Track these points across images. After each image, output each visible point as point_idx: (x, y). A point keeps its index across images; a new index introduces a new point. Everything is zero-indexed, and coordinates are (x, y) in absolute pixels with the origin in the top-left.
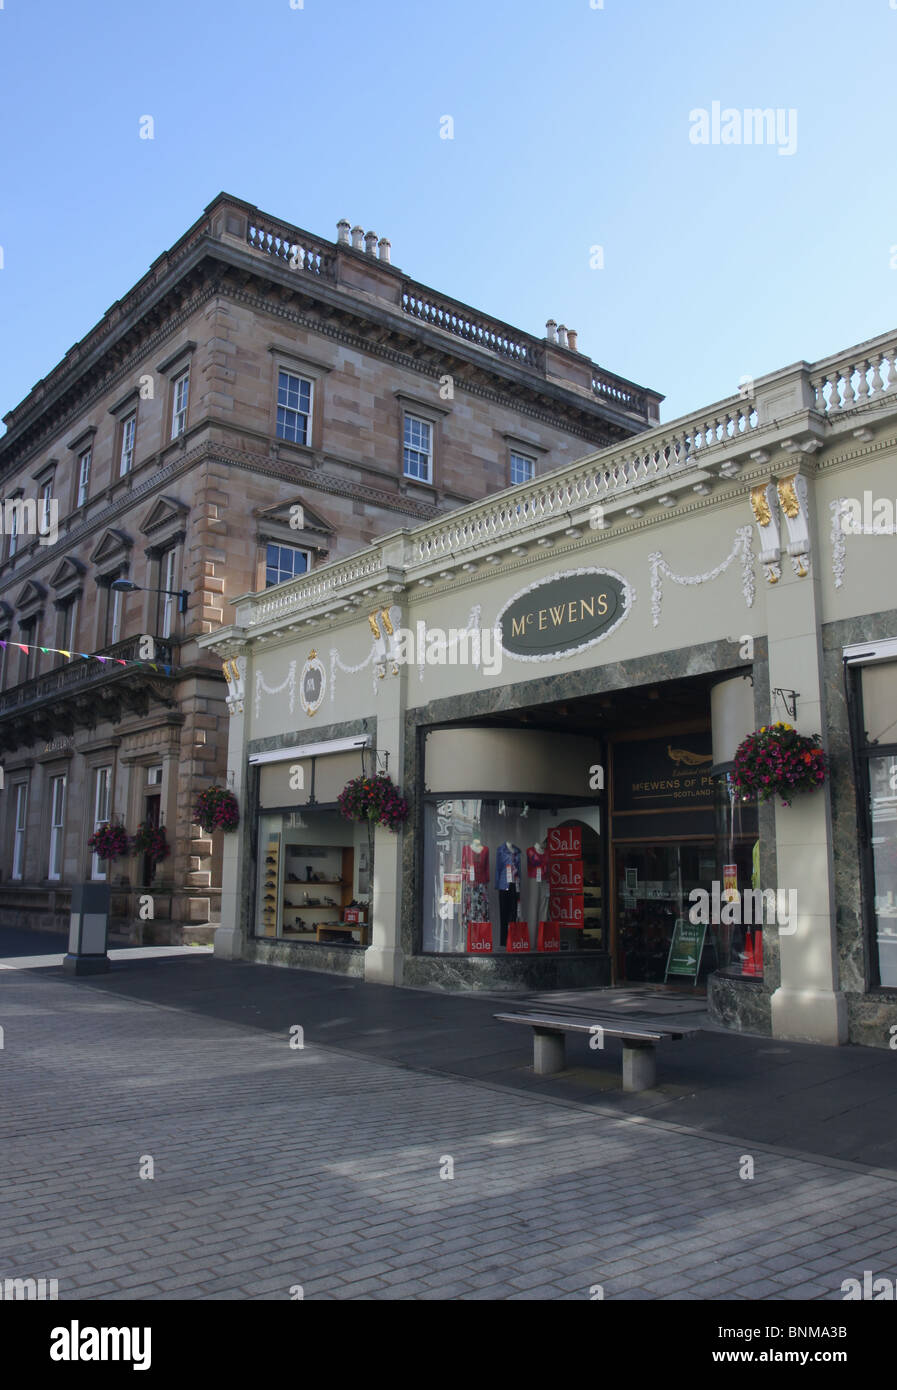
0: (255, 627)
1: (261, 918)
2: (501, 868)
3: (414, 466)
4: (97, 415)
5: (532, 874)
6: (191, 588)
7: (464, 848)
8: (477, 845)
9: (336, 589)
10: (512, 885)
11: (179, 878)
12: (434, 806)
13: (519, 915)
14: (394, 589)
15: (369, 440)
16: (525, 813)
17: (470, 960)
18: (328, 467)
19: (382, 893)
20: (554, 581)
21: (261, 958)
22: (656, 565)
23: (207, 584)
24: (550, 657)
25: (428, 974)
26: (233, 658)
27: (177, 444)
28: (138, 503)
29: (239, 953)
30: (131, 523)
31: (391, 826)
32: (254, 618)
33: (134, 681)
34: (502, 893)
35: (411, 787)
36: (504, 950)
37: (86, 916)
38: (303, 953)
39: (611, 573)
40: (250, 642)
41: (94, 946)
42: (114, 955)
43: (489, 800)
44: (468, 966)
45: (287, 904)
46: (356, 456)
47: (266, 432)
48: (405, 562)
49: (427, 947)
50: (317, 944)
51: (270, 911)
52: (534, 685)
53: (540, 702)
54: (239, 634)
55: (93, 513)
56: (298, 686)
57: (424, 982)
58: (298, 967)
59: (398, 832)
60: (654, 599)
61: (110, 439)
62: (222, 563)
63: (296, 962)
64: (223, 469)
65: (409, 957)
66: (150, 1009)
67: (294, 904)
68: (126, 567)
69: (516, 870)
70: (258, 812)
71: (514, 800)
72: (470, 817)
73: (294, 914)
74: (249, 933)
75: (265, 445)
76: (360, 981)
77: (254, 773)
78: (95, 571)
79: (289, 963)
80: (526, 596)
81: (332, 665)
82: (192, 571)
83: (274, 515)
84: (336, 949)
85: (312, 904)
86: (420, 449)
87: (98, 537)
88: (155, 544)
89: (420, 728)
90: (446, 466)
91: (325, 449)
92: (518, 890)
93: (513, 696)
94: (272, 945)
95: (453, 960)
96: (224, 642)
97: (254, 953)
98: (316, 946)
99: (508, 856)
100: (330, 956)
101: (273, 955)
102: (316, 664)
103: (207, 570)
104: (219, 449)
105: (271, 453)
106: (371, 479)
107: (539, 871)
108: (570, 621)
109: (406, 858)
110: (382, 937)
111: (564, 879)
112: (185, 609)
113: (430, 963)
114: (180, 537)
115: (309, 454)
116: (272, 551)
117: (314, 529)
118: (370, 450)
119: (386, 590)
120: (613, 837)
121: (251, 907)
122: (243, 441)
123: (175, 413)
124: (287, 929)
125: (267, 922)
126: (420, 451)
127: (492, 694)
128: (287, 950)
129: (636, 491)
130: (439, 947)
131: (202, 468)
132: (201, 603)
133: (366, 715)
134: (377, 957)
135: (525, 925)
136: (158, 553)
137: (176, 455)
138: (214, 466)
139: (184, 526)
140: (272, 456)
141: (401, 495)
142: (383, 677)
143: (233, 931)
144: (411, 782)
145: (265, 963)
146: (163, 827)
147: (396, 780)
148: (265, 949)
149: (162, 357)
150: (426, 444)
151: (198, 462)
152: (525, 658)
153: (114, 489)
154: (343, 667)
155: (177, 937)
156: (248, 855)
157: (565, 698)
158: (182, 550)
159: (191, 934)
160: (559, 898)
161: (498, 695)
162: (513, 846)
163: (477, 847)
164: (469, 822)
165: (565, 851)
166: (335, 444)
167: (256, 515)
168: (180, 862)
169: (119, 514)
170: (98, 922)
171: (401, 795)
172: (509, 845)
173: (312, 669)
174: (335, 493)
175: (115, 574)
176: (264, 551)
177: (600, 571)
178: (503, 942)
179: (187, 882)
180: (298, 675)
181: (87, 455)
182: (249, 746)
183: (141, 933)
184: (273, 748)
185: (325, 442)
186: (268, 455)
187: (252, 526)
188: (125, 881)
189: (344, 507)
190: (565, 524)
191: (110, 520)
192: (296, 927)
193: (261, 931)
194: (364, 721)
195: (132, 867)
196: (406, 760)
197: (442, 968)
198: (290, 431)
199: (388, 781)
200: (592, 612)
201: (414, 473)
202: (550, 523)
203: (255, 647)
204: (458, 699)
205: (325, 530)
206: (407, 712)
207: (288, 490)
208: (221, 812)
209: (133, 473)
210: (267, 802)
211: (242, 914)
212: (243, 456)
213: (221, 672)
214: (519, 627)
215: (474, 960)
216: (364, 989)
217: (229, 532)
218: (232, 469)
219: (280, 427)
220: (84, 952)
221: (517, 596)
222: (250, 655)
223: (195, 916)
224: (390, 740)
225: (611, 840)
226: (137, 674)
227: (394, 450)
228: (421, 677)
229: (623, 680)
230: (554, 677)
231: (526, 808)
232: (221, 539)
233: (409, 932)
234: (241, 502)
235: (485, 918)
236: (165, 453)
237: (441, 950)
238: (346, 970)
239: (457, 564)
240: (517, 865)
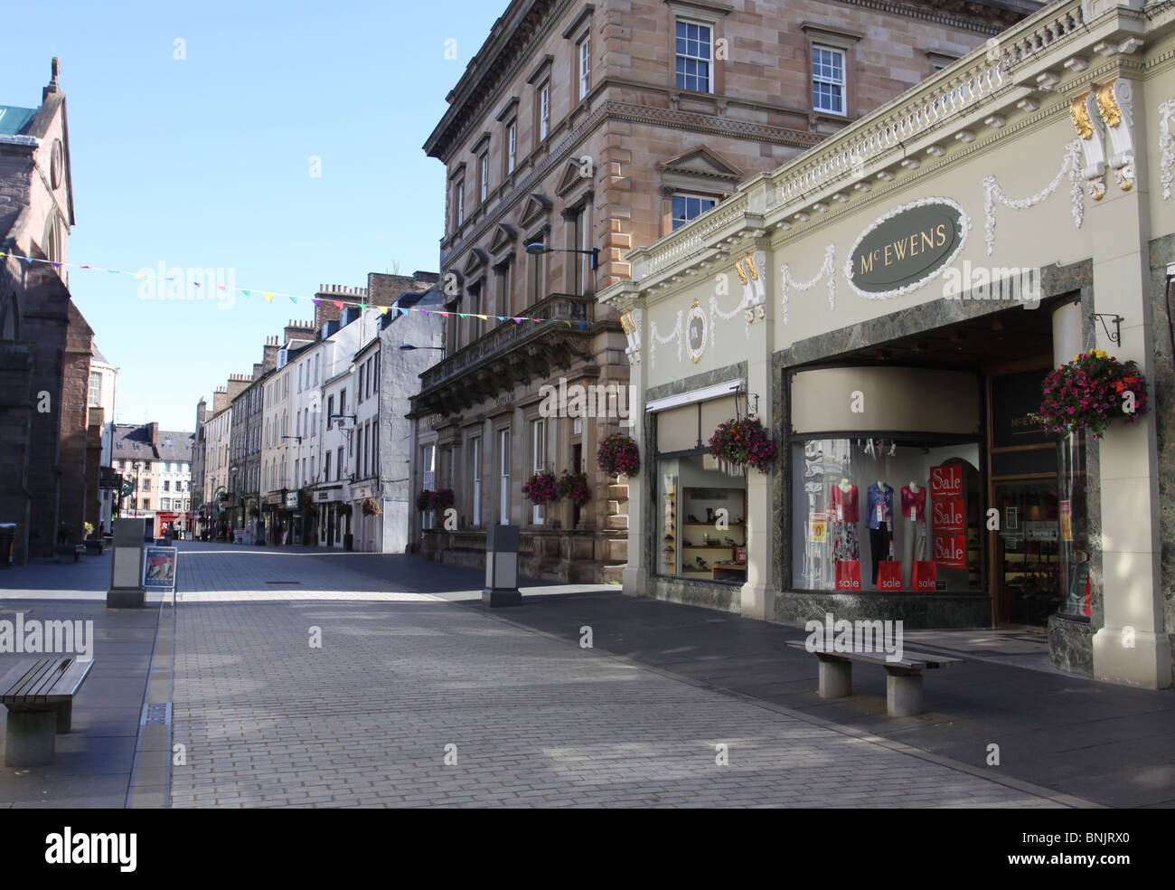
0: (644, 280)
1: (662, 556)
2: (871, 507)
3: (826, 100)
4: (518, 87)
5: (906, 512)
6: (599, 245)
7: (833, 487)
8: (848, 484)
9: (704, 238)
10: (883, 524)
11: (600, 520)
12: (801, 445)
13: (891, 554)
14: (755, 234)
15: (775, 78)
16: (892, 451)
17: (834, 596)
18: (733, 112)
19: (754, 532)
20: (897, 215)
21: (661, 595)
22: (990, 190)
23: (614, 241)
24: (895, 292)
25: (796, 610)
26: (629, 311)
27: (582, 106)
28: (554, 168)
29: (643, 590)
30: (549, 187)
31: (759, 466)
32: (644, 272)
33: (552, 338)
34: (873, 532)
35: (779, 429)
36: (874, 588)
37: (498, 554)
38: (695, 590)
39: (948, 202)
40: (643, 294)
41: (507, 580)
42: (525, 591)
43: (856, 438)
44: (833, 603)
45: (687, 544)
46: (762, 96)
47: (665, 84)
48: (768, 206)
49: (797, 584)
50: (711, 582)
51: (671, 550)
52: (880, 323)
53: (886, 339)
54: (631, 288)
55: (519, 180)
56: (684, 335)
57: (792, 618)
58: (690, 603)
59: (767, 473)
60: (987, 226)
61: (530, 108)
62: (626, 219)
63: (688, 599)
64: (624, 127)
65: (779, 594)
66: (530, 635)
67: (694, 544)
68: (547, 229)
69: (887, 509)
70: (658, 458)
71: (877, 436)
72: (840, 458)
73: (694, 554)
74: (653, 573)
75: (665, 98)
76: (739, 615)
77: (652, 419)
78: (524, 235)
79: (683, 599)
80: (873, 233)
81: (712, 313)
82: (600, 229)
83: (677, 167)
84: (721, 586)
85: (712, 544)
86: (832, 81)
87: (524, 202)
88: (569, 206)
89: (786, 371)
90: (860, 95)
91: (727, 94)
92: (889, 529)
93: (863, 335)
94: (669, 582)
95: (819, 597)
96: (618, 296)
97: (654, 591)
98: (704, 584)
99: (878, 495)
100: (716, 593)
101: (670, 592)
102: (698, 312)
103: (613, 227)
104: (619, 107)
105: (671, 104)
106: (778, 119)
107: (913, 511)
108: (912, 254)
109: (776, 498)
110: (756, 573)
111: (946, 519)
112: (596, 266)
113: (797, 599)
114: (589, 196)
115: (711, 101)
116: (678, 204)
117: (718, 176)
118: (776, 89)
119: (747, 236)
120: (992, 475)
121: (652, 547)
122: (643, 97)
123: (582, 76)
124: (686, 568)
125: (668, 561)
126: (832, 82)
127: (845, 333)
128: (681, 587)
129: (962, 114)
130: (809, 585)
131: (604, 128)
132: (609, 259)
133: (740, 360)
134: (750, 596)
135: (897, 564)
136: (573, 214)
137: (583, 117)
138: (614, 125)
139: (592, 186)
140: (673, 107)
141: (812, 131)
142: (751, 322)
143: (636, 569)
144: (778, 424)
145: (664, 599)
146: (585, 474)
147: (764, 423)
148: (664, 585)
149: (566, 23)
150: (837, 74)
151: (600, 123)
152: (872, 295)
153: (535, 155)
154: (721, 314)
155: (600, 575)
156: (649, 497)
157: (908, 334)
158: (592, 210)
159: (612, 573)
160: (940, 536)
161: (850, 335)
162: (885, 485)
163: (845, 486)
164: (838, 463)
165: (947, 491)
166: (739, 87)
167: (661, 169)
168: (600, 506)
169: (540, 180)
170: (509, 560)
171: (770, 437)
172: (879, 484)
173: (695, 318)
174: (740, 137)
175: (538, 238)
176: (669, 203)
177: (938, 201)
178: (875, 582)
179: (606, 525)
180: (684, 323)
181: (514, 125)
182: (647, 395)
183: (567, 572)
184: (666, 395)
185: (727, 86)
186: (669, 108)
187: (657, 180)
188: (557, 524)
189: (752, 149)
190: (899, 155)
191: (533, 186)
192: (697, 566)
193: (663, 569)
194: (739, 365)
195: (563, 511)
196: (774, 403)
197: (808, 605)
198: (691, 80)
199: (758, 423)
200: (931, 245)
201: (826, 106)
202: (886, 156)
203: (648, 299)
204: (815, 340)
205: (730, 175)
206: (773, 355)
207: (691, 140)
208: (622, 458)
209: (550, 138)
210: (663, 449)
211: (646, 555)
212: (643, 111)
213: (620, 324)
214: (867, 265)
215: (838, 597)
216: (737, 624)
217: (633, 187)
218: (633, 125)
219: (680, 77)
220: (497, 586)
221: (865, 233)
222: (645, 307)
223: (615, 556)
224: (759, 384)
225: (990, 478)
226: (554, 331)
227: (803, 85)
228: (785, 319)
229: (959, 313)
230: (898, 313)
231: (894, 446)
232: (626, 196)
233: (779, 569)
234: (643, 156)
235: (855, 556)
236: (573, 117)
237: (812, 587)
238: (728, 606)
239: (807, 205)
240: (889, 504)
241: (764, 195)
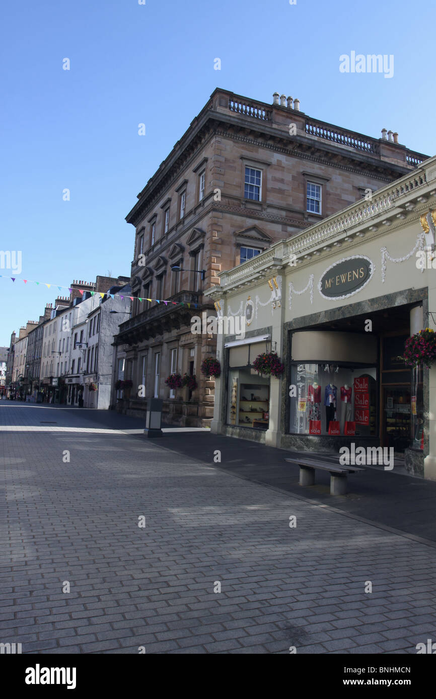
0: (226, 286)
1: (230, 416)
2: (327, 396)
3: (312, 207)
4: (171, 193)
5: (343, 398)
6: (206, 268)
7: (310, 386)
8: (316, 385)
9: (254, 268)
10: (332, 404)
11: (201, 397)
12: (296, 366)
13: (335, 418)
14: (277, 268)
15: (289, 196)
16: (337, 370)
17: (308, 437)
18: (269, 210)
19: (273, 406)
20: (342, 262)
21: (229, 434)
22: (384, 254)
23: (213, 267)
24: (341, 297)
25: (291, 443)
26: (218, 300)
27: (200, 204)
28: (186, 232)
29: (220, 431)
30: (184, 240)
31: (276, 375)
32: (226, 282)
33: (182, 311)
34: (327, 407)
35: (286, 358)
36: (327, 433)
37: (152, 412)
38: (244, 432)
39: (365, 258)
40: (225, 293)
41: (156, 425)
42: (164, 430)
43: (321, 364)
44: (308, 440)
45: (241, 410)
46: (283, 203)
47: (239, 196)
48: (284, 255)
49: (292, 430)
50: (252, 428)
51: (234, 413)
52: (333, 311)
53: (336, 319)
54: (219, 290)
55: (170, 236)
56: (243, 312)
57: (289, 447)
58: (242, 438)
59: (279, 378)
60: (382, 269)
61: (176, 203)
62: (219, 257)
63: (241, 436)
64: (220, 214)
65: (283, 435)
66: (166, 451)
67: (245, 410)
68: (182, 260)
69: (334, 397)
70: (229, 369)
71: (330, 363)
72: (313, 372)
73: (244, 415)
74: (225, 422)
75: (239, 202)
76: (264, 444)
77: (227, 351)
78: (171, 262)
79: (239, 436)
80: (331, 270)
81: (256, 303)
82: (207, 261)
83: (243, 234)
84: (256, 431)
85: (253, 411)
86: (315, 198)
87: (172, 247)
88: (192, 250)
89: (290, 331)
90: (328, 206)
91: (268, 202)
92: (335, 406)
93: (325, 316)
94: (233, 428)
95: (301, 437)
96: (213, 293)
97: (225, 432)
98: (248, 429)
99: (330, 391)
100: (254, 434)
101: (233, 433)
102: (250, 302)
103: (213, 261)
104: (217, 206)
105: (242, 205)
106: (291, 214)
107: (346, 398)
108: (349, 281)
109: (283, 390)
110: (273, 425)
111: (360, 402)
112: (204, 279)
113: (291, 438)
114: (202, 246)
115: (260, 205)
116: (243, 251)
117: (262, 239)
118: (290, 201)
119: (274, 268)
120: (382, 383)
121: (225, 411)
122: (228, 201)
123: (201, 190)
124: (241, 421)
125: (232, 418)
126: (315, 199)
127: (317, 315)
128: (238, 431)
129: (373, 218)
130: (297, 432)
131: (210, 215)
132: (210, 275)
133: (269, 326)
134: (270, 435)
135: (338, 422)
136: (194, 253)
137: (201, 209)
138: (215, 213)
139: (203, 241)
140: (242, 207)
141: (305, 221)
142: (275, 308)
143: (217, 421)
144: (285, 356)
145: (230, 436)
146: (195, 376)
147: (279, 355)
148: (230, 429)
149: (194, 165)
150: (318, 196)
151: (208, 212)
152: (330, 298)
153: (177, 225)
154: (261, 304)
155: (200, 424)
156: (224, 387)
157: (345, 317)
158: (203, 252)
159: (206, 422)
160: (358, 410)
161: (319, 316)
162: (333, 386)
163: (315, 386)
164: (312, 374)
165: (361, 389)
166: (273, 199)
167: (235, 235)
168: (201, 391)
169: (179, 237)
170: (157, 416)
171: (281, 362)
172: (331, 385)
173: (249, 305)
174: (273, 222)
175: (177, 264)
176: (239, 251)
177: (361, 257)
178: (327, 431)
179: (204, 399)
180: (243, 307)
181: (168, 211)
182: (225, 340)
183: (185, 422)
184: (233, 340)
185: (268, 198)
186: (240, 207)
187: (233, 240)
188: (181, 399)
189: (278, 228)
190: (344, 235)
191: (176, 239)
192: (245, 420)
193: (230, 422)
194: (268, 328)
195: (184, 392)
196: (284, 346)
197: (296, 441)
198: (251, 195)
199: (276, 355)
200: (357, 277)
201: (312, 210)
202: (338, 235)
203: (227, 295)
204: (304, 318)
205: (267, 239)
206: (284, 324)
207: (250, 222)
208: (212, 369)
209: (185, 218)
210: (232, 365)
211: (222, 415)
212: (229, 208)
213: (214, 306)
214: (328, 285)
215: (310, 437)
216: (263, 449)
217: (222, 242)
218: (224, 214)
219: (246, 193)
220: (151, 428)
221: (328, 269)
222: (226, 299)
223: (208, 415)
224: (277, 337)
225: (381, 384)
226: (183, 308)
227: (302, 200)
228: (290, 307)
229: (369, 308)
230: (341, 307)
231: (338, 368)
232: (219, 246)
233: (283, 424)
234: (228, 228)
235: (319, 418)
236: (196, 208)
237: (298, 432)
238: (259, 440)
239: (302, 255)
240: (335, 394)
241: (282, 250)
